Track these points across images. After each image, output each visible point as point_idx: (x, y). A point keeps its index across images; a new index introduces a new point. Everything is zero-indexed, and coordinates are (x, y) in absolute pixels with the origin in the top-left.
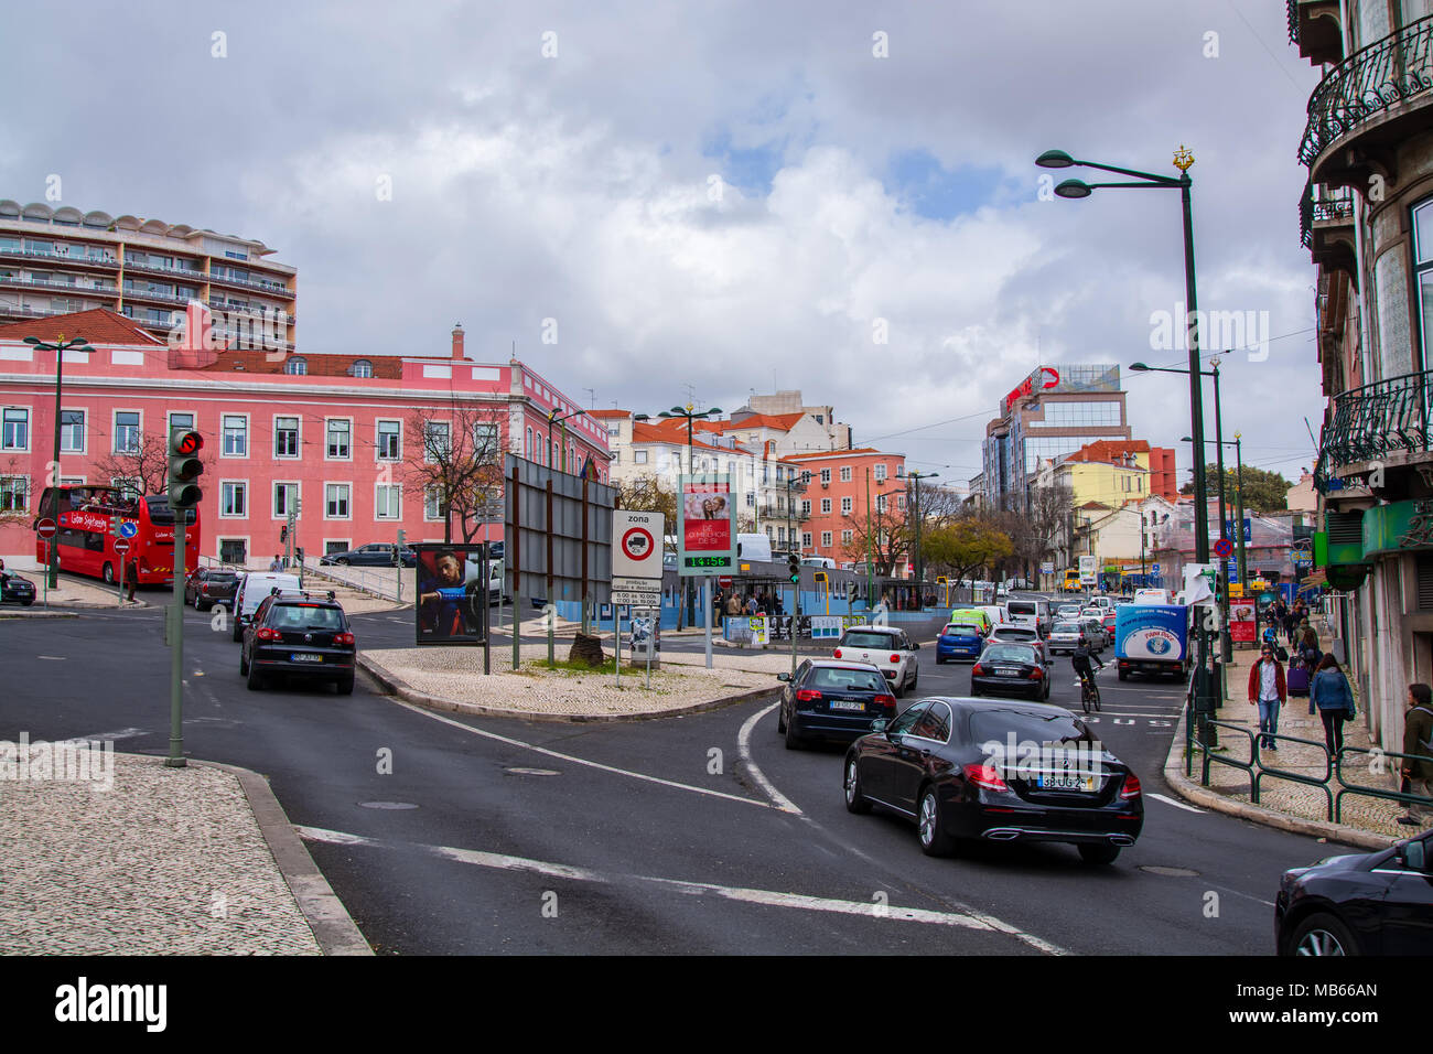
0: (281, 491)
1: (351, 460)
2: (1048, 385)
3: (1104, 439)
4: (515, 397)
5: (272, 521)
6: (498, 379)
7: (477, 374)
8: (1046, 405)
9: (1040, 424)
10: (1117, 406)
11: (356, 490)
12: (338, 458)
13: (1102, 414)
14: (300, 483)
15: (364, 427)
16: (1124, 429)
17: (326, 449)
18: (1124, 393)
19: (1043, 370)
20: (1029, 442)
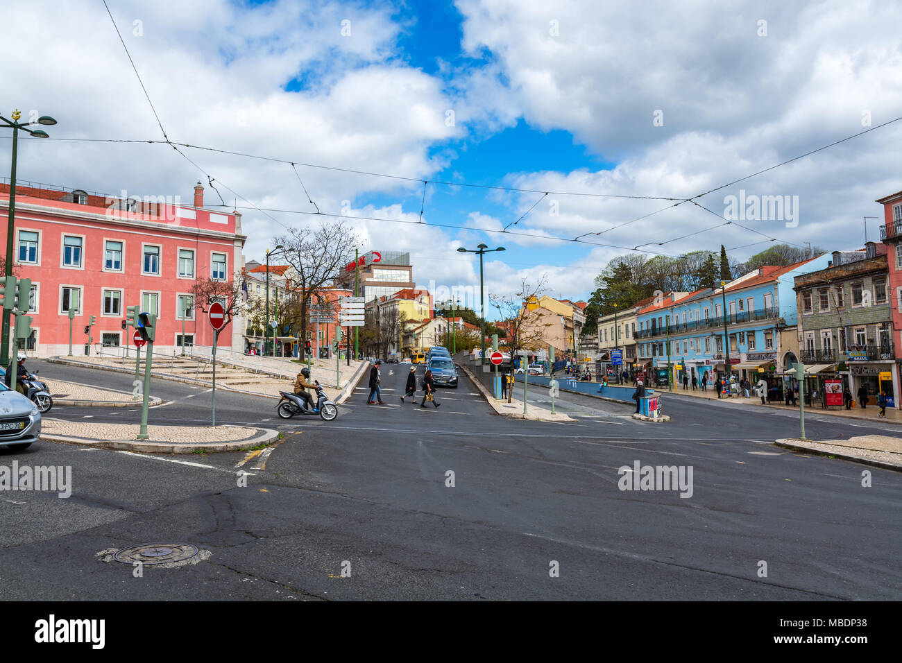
0: (66, 293)
1: (123, 272)
2: (376, 261)
3: (406, 288)
4: (239, 236)
5: (59, 317)
6: (227, 223)
7: (214, 218)
8: (374, 270)
9: (371, 280)
10: (407, 272)
11: (127, 295)
12: (113, 270)
13: (402, 276)
14: (82, 288)
15: (133, 250)
16: (412, 284)
17: (104, 263)
18: (411, 266)
19: (373, 253)
20: (367, 288)
